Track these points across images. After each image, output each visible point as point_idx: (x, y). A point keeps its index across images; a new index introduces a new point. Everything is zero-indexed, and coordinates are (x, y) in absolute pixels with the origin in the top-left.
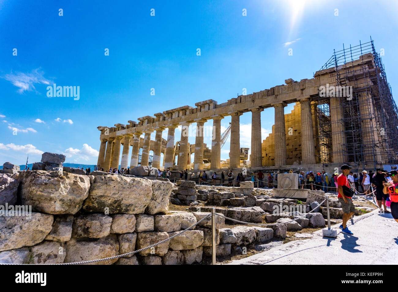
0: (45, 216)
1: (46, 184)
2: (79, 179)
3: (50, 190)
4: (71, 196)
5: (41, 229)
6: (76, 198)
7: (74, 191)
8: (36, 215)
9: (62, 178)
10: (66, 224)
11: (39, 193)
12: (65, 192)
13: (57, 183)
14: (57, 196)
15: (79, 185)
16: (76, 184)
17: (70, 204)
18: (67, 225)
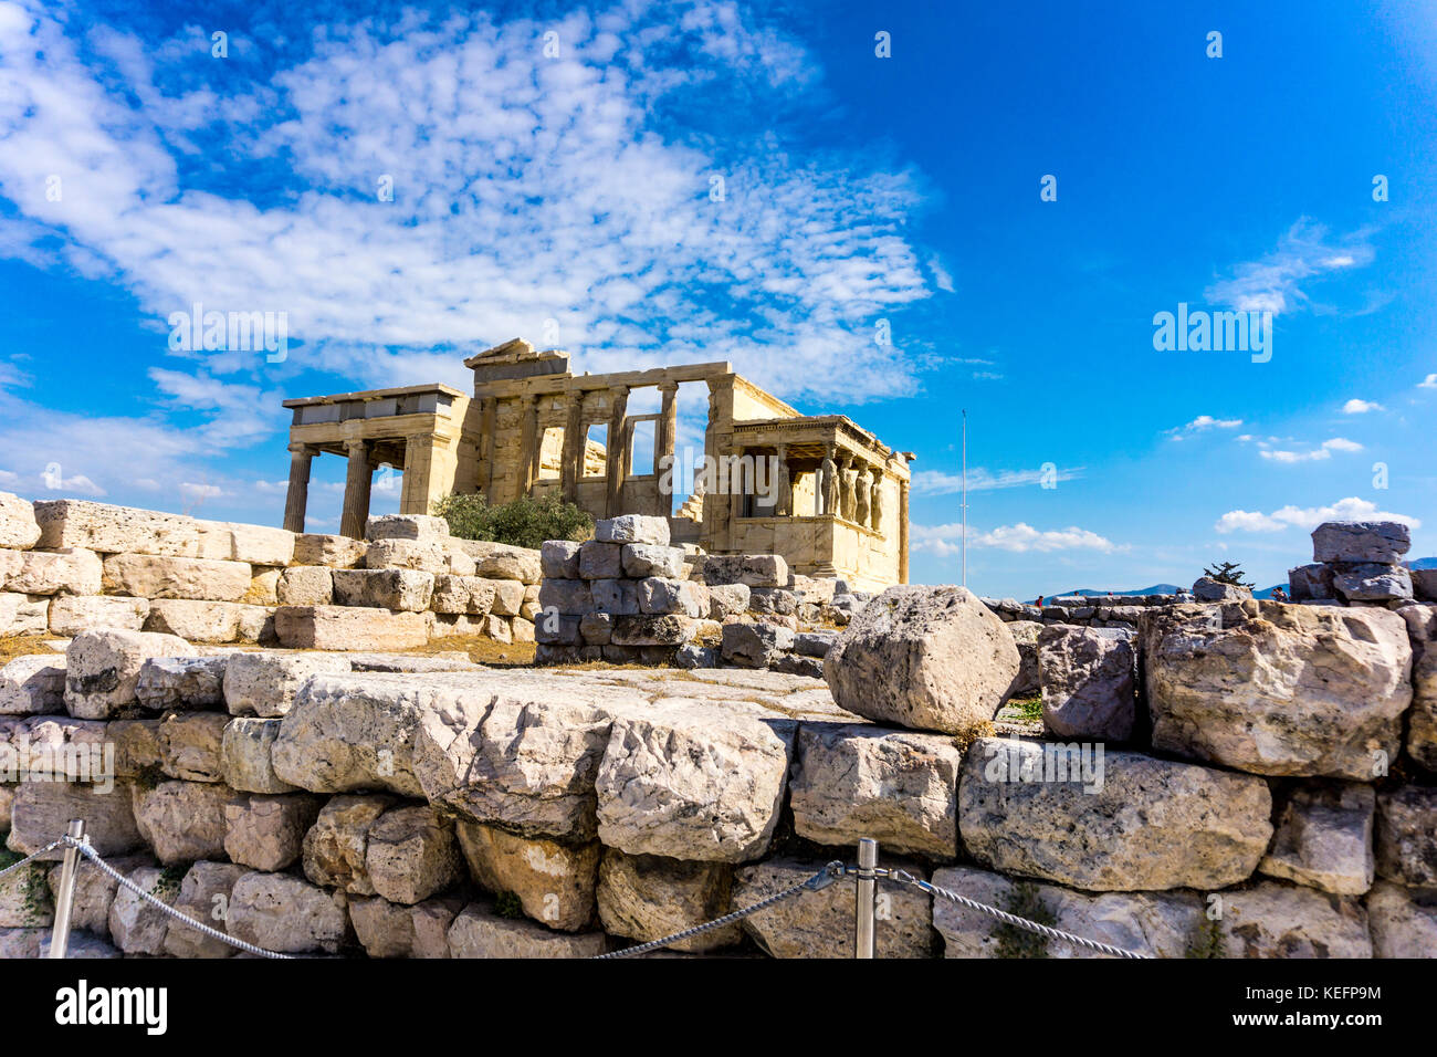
0: (1227, 780)
1: (1199, 655)
2: (1343, 627)
3: (1217, 680)
4: (1316, 703)
5: (1223, 830)
6: (1344, 711)
7: (1326, 681)
8: (1185, 773)
9: (1255, 629)
10: (1336, 820)
11: (1180, 690)
12: (1286, 686)
13: (1238, 649)
14: (1250, 701)
15: (1346, 654)
16: (1330, 651)
17: (1321, 735)
18: (1339, 826)
